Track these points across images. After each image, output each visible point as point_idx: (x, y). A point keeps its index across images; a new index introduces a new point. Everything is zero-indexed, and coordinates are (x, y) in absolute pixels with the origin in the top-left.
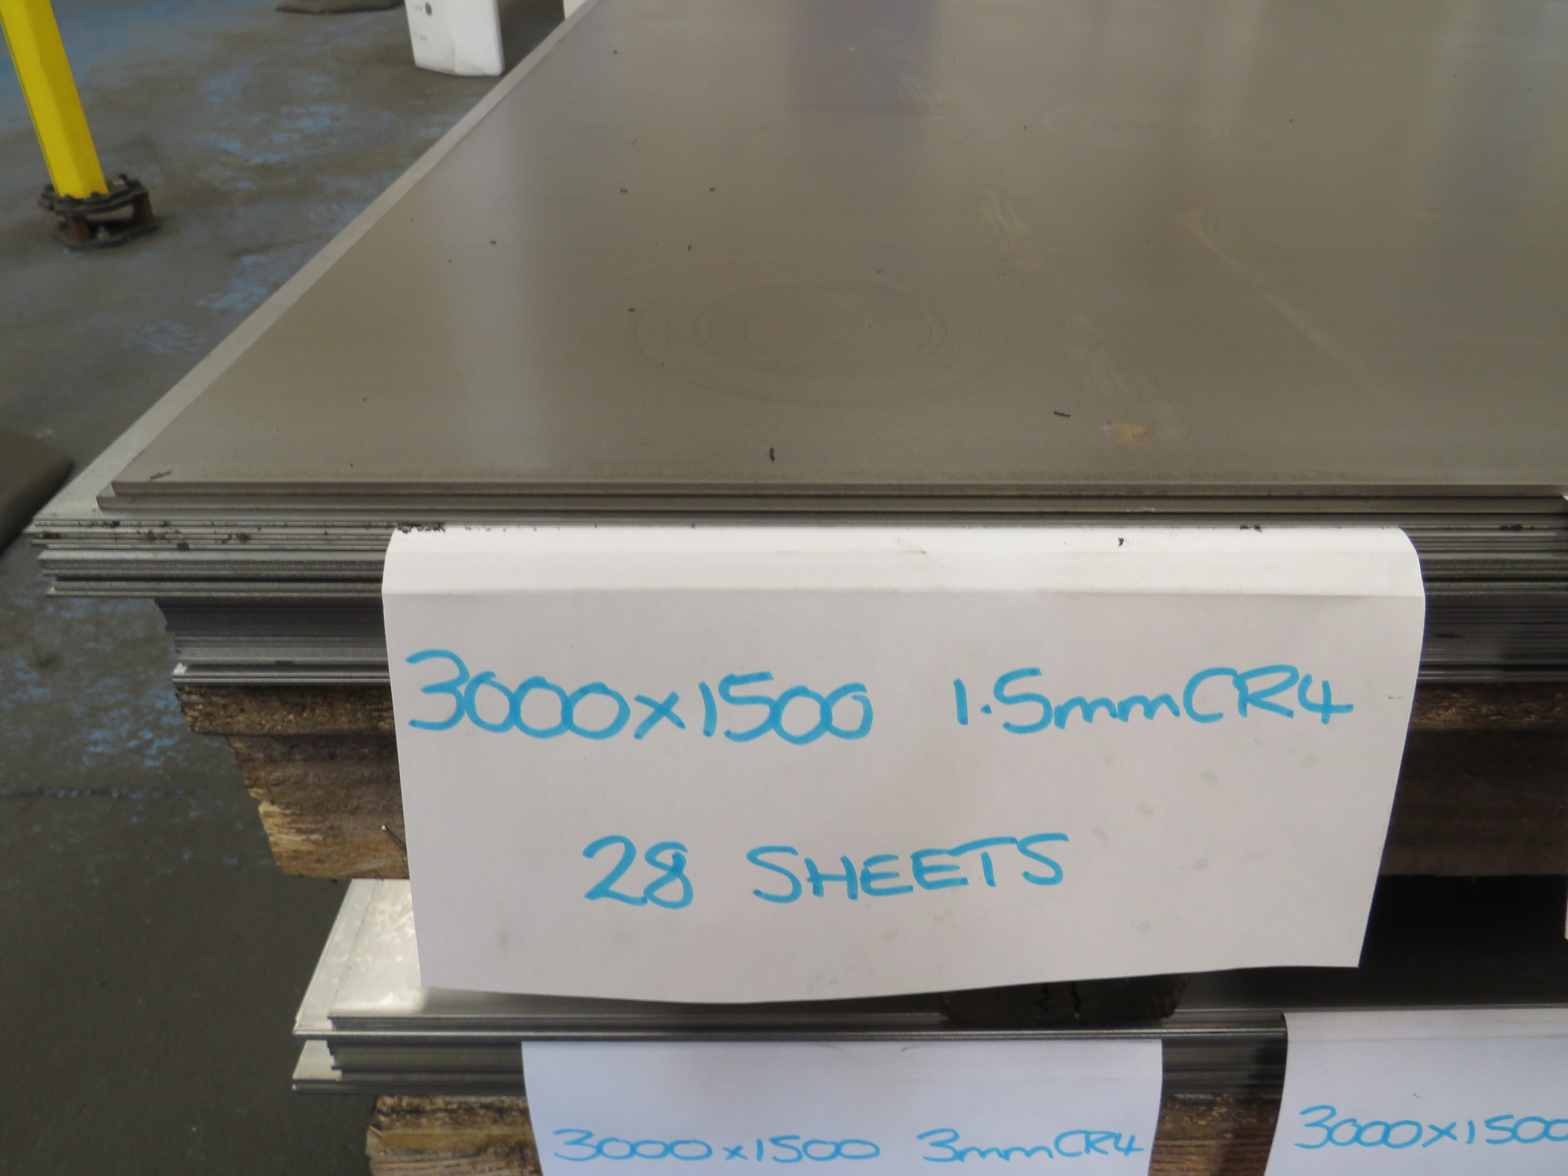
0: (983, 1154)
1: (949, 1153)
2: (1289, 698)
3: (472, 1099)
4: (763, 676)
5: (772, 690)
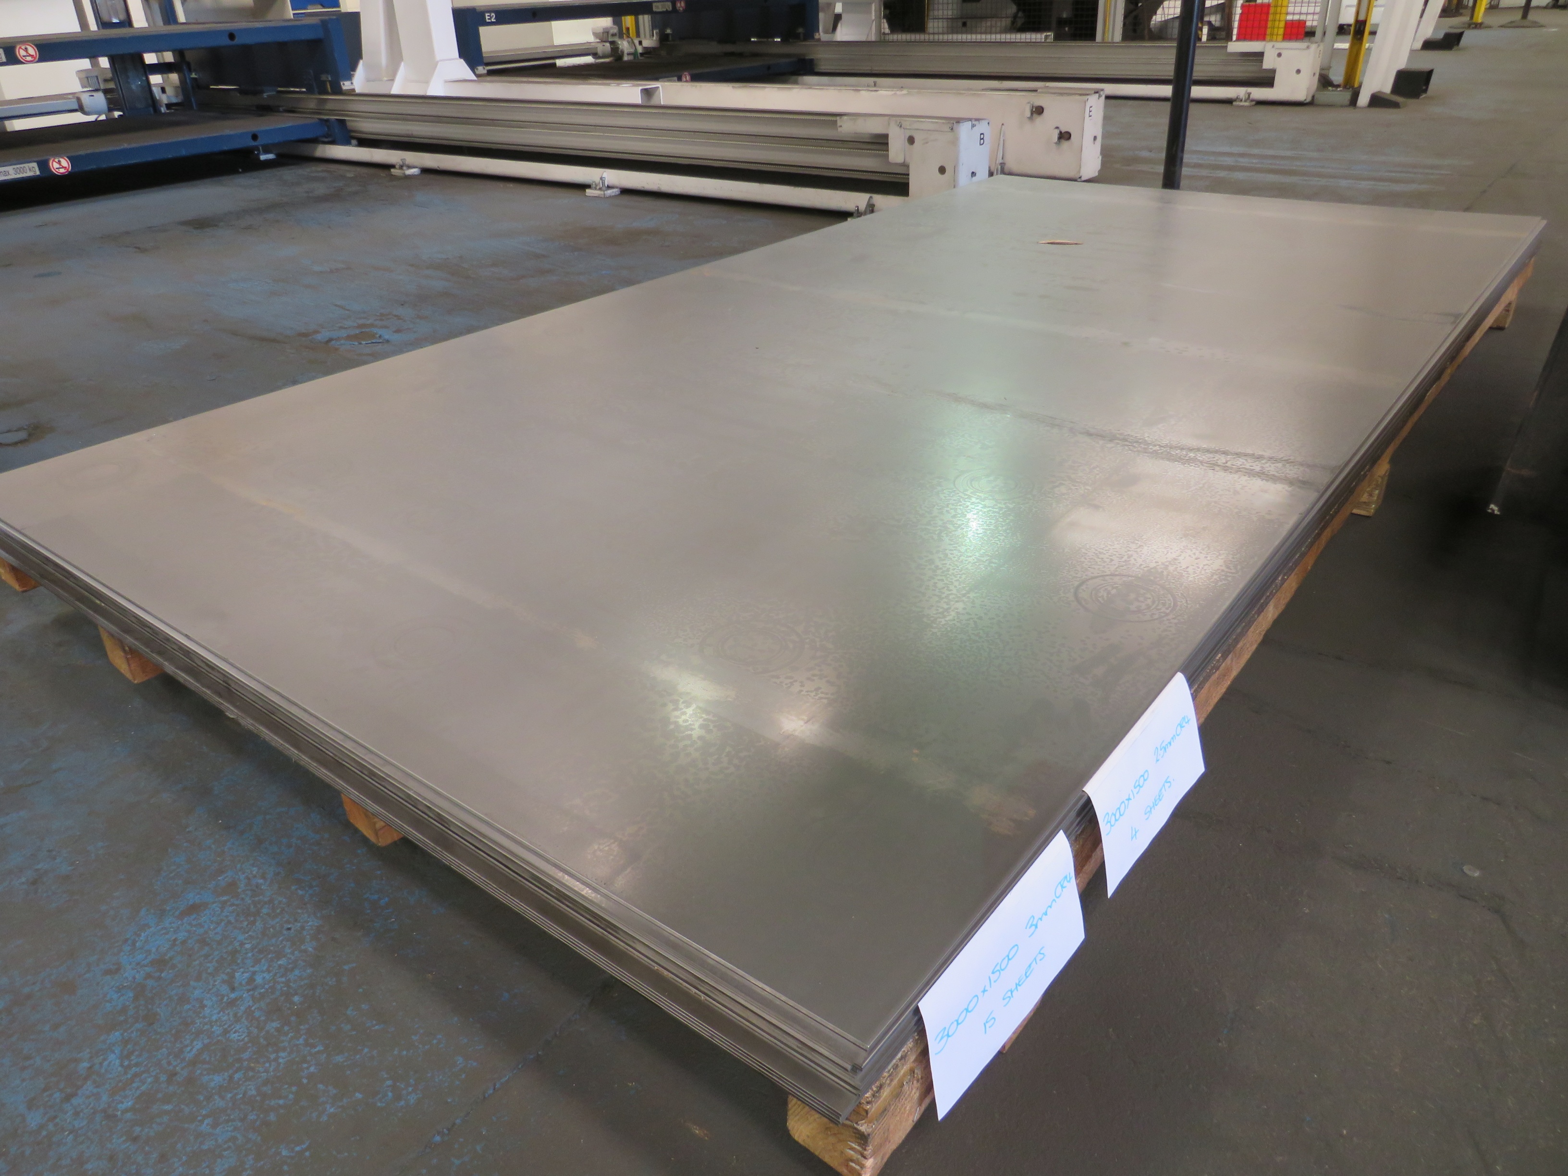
3: (893, 1062)
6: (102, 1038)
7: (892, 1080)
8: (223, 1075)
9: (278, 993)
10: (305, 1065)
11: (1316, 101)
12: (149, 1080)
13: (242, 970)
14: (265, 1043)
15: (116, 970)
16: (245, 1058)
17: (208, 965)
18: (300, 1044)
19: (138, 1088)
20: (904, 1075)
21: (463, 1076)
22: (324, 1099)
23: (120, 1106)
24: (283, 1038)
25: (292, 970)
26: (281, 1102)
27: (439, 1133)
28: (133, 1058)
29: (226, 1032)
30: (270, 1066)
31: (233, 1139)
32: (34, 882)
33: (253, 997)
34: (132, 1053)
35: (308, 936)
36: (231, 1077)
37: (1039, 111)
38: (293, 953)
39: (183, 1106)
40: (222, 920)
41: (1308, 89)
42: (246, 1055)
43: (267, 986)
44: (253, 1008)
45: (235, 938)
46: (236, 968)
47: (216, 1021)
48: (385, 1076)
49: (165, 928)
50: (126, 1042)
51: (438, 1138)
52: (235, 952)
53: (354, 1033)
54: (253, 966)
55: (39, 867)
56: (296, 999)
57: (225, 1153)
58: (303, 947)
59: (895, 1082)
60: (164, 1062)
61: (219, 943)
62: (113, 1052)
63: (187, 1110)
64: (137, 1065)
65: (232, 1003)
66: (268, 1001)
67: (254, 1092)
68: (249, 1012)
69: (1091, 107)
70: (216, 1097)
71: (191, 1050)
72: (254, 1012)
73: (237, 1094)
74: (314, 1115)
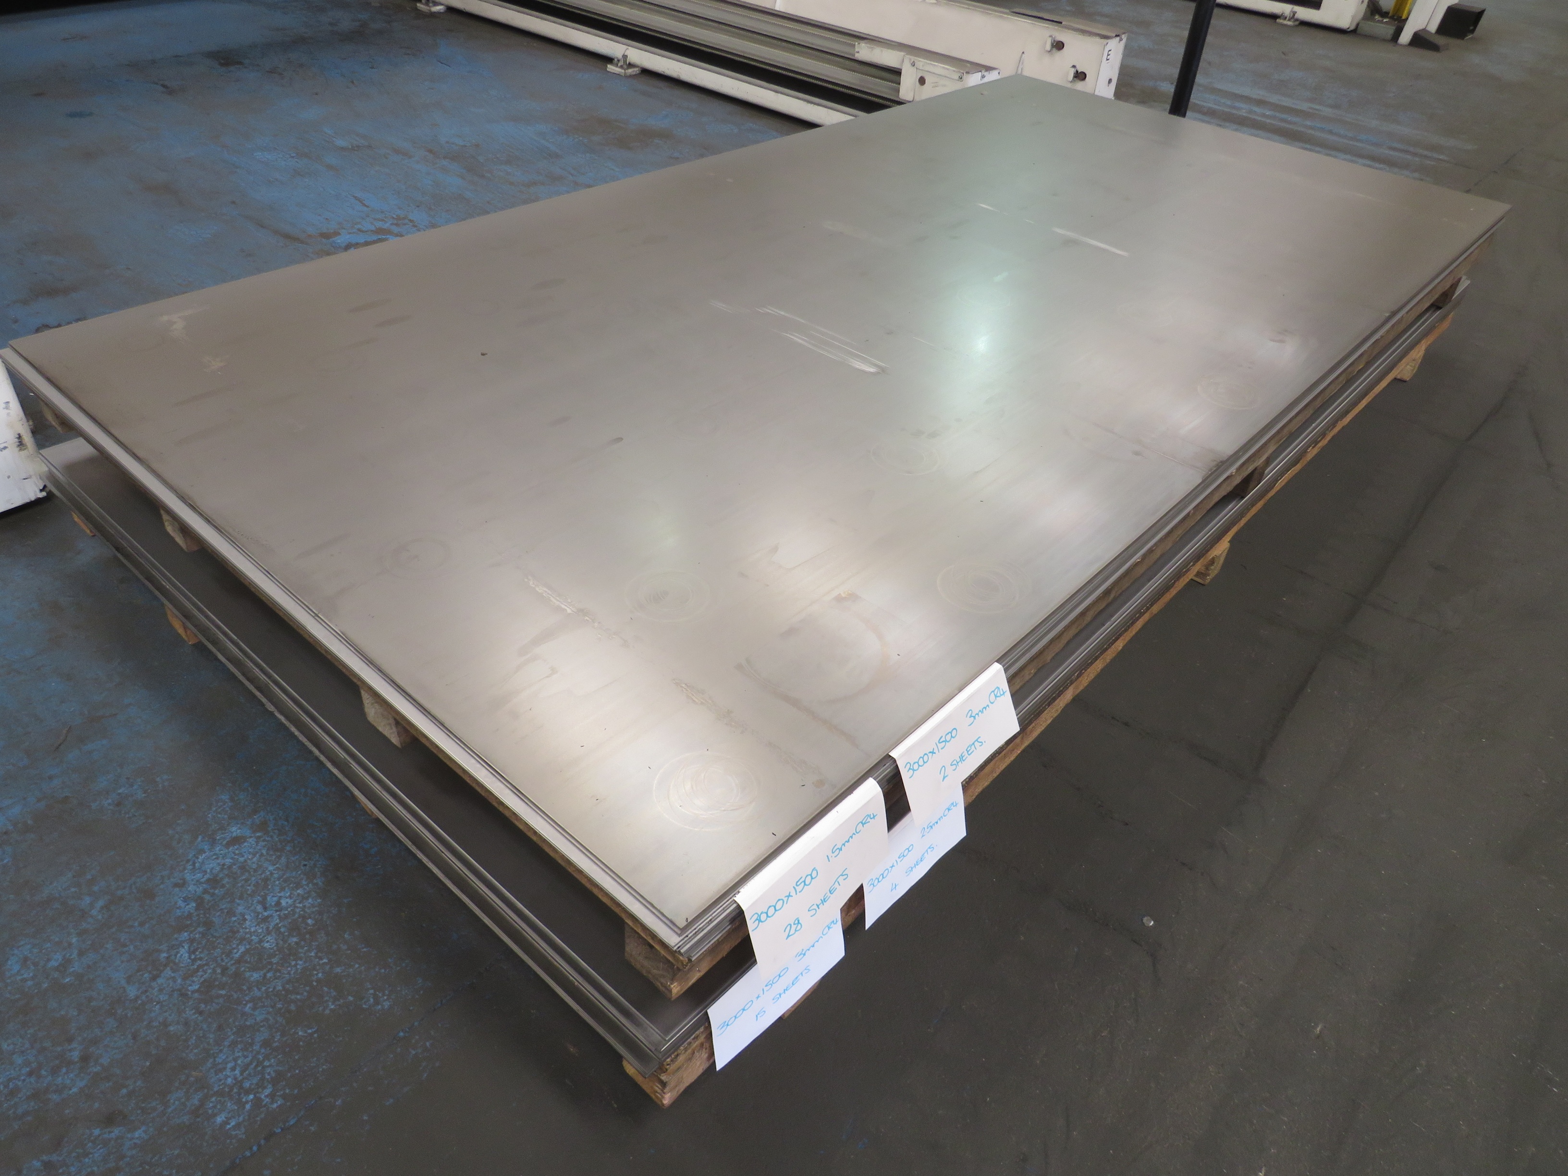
0: (809, 950)
1: (802, 955)
2: (869, 819)
3: (689, 1040)
4: (801, 878)
5: (803, 879)
6: (175, 936)
7: (686, 1051)
8: (260, 973)
9: (297, 916)
10: (315, 972)
11: (1359, 31)
12: (209, 971)
13: (272, 894)
14: (287, 952)
15: (182, 884)
16: (275, 962)
17: (248, 888)
18: (312, 956)
19: (202, 976)
20: (696, 1046)
21: (422, 992)
22: (327, 998)
23: (190, 988)
24: (300, 950)
25: (307, 898)
26: (298, 997)
27: (402, 1030)
28: (197, 953)
29: (261, 941)
30: (292, 970)
31: (267, 1020)
32: (119, 804)
33: (279, 916)
34: (197, 949)
35: (318, 873)
36: (265, 975)
37: (1059, 46)
38: (307, 885)
39: (233, 993)
40: (257, 853)
41: (1353, 18)
42: (274, 960)
43: (289, 909)
44: (280, 925)
45: (267, 868)
46: (267, 892)
47: (254, 932)
48: (369, 986)
49: (215, 854)
50: (192, 941)
51: (401, 1034)
52: (266, 880)
53: (350, 952)
54: (279, 892)
55: (120, 791)
56: (310, 921)
57: (262, 1029)
58: (315, 881)
59: (690, 1051)
60: (219, 959)
61: (255, 871)
62: (183, 947)
63: (235, 996)
64: (201, 959)
65: (265, 920)
66: (290, 921)
67: (280, 988)
68: (277, 928)
69: (1110, 51)
70: (255, 989)
71: (237, 952)
72: (280, 928)
73: (269, 988)
74: (321, 1009)
